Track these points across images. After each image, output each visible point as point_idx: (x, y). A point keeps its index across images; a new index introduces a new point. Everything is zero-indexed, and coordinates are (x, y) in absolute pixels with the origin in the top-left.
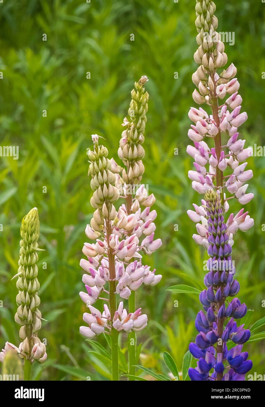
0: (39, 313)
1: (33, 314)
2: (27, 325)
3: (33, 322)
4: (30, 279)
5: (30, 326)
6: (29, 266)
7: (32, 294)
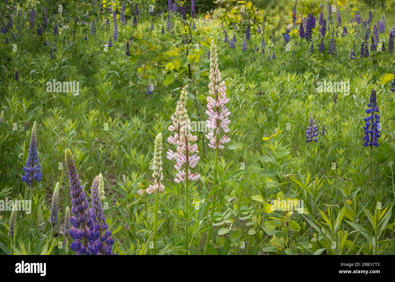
0: (162, 174)
1: (160, 174)
2: (157, 178)
3: (160, 177)
4: (159, 160)
5: (158, 178)
6: (158, 155)
7: (159, 166)
